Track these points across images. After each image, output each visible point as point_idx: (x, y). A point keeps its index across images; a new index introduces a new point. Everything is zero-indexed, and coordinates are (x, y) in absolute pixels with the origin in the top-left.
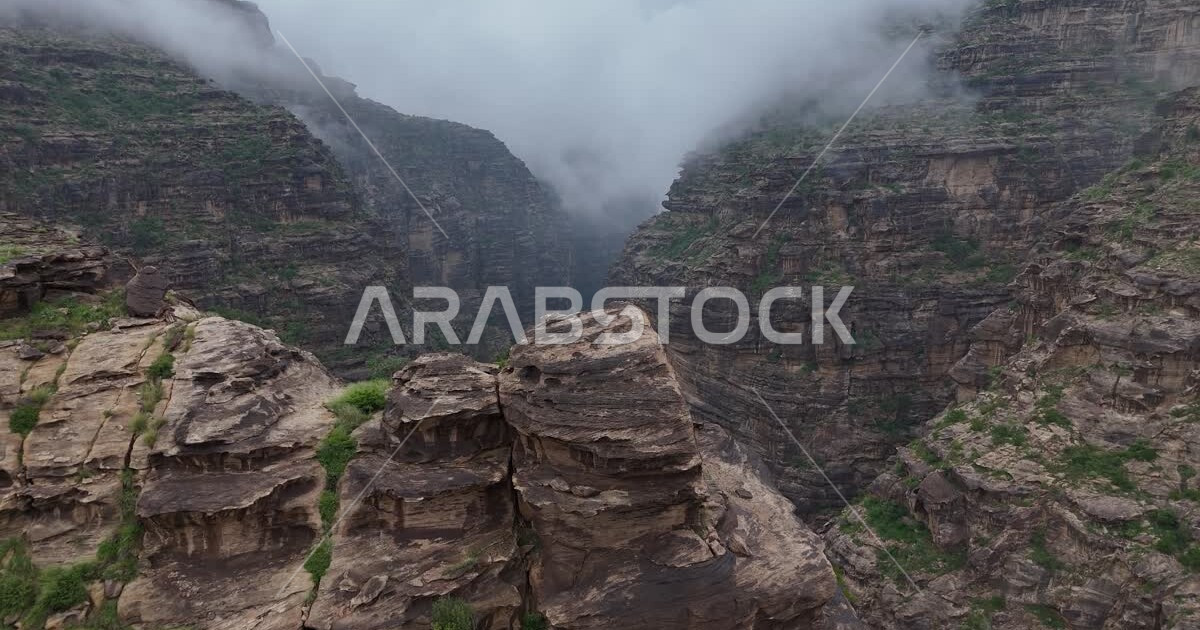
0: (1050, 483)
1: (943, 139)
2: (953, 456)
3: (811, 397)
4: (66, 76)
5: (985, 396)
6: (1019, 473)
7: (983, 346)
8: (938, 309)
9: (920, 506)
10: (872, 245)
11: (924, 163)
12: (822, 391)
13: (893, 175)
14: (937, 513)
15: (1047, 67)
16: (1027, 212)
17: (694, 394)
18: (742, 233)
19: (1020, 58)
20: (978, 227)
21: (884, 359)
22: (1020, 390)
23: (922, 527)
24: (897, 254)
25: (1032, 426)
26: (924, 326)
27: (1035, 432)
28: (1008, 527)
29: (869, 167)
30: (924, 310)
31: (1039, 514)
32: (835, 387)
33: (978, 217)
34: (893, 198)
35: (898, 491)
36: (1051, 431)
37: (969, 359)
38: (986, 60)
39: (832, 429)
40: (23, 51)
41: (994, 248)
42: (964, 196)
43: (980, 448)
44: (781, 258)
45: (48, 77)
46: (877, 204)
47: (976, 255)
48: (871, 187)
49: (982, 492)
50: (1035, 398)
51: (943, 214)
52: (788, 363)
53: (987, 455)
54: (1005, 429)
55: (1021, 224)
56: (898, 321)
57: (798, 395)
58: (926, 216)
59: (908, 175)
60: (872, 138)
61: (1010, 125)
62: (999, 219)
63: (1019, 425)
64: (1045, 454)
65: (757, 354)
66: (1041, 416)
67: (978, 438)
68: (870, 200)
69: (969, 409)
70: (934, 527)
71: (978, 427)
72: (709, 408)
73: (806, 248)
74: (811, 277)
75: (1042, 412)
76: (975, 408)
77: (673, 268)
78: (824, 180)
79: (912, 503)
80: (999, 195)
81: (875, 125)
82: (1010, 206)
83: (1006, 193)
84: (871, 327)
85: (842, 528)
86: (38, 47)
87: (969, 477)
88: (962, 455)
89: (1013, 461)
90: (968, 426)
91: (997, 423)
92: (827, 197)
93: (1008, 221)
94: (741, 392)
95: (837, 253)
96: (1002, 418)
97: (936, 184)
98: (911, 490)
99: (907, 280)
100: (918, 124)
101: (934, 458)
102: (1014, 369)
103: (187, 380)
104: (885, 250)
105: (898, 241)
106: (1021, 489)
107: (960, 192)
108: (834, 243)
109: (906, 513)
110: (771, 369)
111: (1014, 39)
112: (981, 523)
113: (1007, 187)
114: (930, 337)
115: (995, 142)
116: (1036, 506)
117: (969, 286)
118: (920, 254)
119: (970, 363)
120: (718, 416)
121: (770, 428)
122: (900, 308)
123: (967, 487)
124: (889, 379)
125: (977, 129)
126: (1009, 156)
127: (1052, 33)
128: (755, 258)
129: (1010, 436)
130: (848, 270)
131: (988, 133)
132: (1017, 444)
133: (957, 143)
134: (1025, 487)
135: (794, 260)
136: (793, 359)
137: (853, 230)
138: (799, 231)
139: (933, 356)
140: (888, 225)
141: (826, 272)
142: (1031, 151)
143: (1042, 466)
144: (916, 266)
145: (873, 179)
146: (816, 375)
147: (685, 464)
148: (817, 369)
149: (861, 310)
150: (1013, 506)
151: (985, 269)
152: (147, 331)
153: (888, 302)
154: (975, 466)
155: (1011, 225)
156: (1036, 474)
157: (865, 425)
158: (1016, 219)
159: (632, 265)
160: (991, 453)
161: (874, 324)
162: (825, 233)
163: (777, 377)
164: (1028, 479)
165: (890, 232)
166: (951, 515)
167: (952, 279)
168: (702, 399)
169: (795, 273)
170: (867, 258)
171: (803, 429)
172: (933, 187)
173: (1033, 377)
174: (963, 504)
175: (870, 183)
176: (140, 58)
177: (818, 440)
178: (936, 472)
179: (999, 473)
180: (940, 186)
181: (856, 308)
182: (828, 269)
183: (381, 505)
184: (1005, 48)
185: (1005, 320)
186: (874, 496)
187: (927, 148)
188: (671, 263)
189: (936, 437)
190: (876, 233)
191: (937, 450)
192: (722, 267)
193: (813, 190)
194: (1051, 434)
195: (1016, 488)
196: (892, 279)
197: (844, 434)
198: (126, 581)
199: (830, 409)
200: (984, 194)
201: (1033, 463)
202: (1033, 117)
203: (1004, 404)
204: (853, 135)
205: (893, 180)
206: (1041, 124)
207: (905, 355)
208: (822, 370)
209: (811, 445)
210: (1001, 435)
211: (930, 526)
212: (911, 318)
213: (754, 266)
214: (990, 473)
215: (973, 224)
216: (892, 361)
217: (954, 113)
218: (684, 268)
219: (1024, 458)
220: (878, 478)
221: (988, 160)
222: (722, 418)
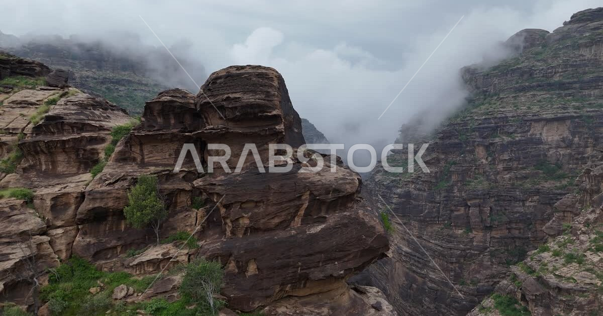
0: (599, 284)
1: (539, 112)
2: (542, 270)
3: (468, 247)
4: (112, 90)
5: (561, 238)
6: (581, 278)
7: (562, 214)
8: (539, 201)
9: (523, 298)
10: (500, 167)
11: (528, 124)
12: (475, 244)
13: (511, 131)
14: (533, 300)
15: (595, 75)
16: (589, 149)
17: (405, 245)
18: (429, 160)
19: (580, 71)
20: (561, 158)
21: (509, 227)
22: (581, 234)
23: (526, 310)
24: (515, 172)
25: (588, 253)
26: (532, 209)
27: (590, 257)
28: (575, 309)
29: (498, 127)
30: (531, 202)
31: (593, 302)
32: (482, 242)
33: (561, 152)
34: (511, 142)
35: (511, 290)
36: (599, 256)
37: (553, 221)
38: (561, 72)
39: (481, 265)
40: (95, 79)
41: (572, 168)
42: (552, 141)
43: (558, 265)
44: (451, 173)
45: (104, 90)
46: (502, 145)
47: (560, 172)
48: (499, 137)
49: (559, 290)
50: (590, 238)
51: (541, 151)
52: (456, 229)
53: (562, 269)
54: (572, 255)
55: (586, 155)
56: (516, 207)
57: (461, 246)
58: (530, 152)
59: (519, 130)
60: (499, 112)
61: (577, 104)
62: (573, 153)
63: (580, 253)
64: (596, 269)
65: (439, 223)
66: (593, 248)
67: (557, 260)
68: (499, 143)
69: (551, 245)
70: (532, 309)
71: (556, 254)
72: (414, 253)
73: (464, 168)
74: (467, 183)
75: (593, 246)
76: (555, 244)
77: (395, 180)
78: (473, 133)
79: (519, 296)
80: (573, 140)
81: (500, 106)
82: (579, 146)
83: (576, 139)
84: (501, 210)
85: (480, 310)
86: (101, 77)
87: (551, 281)
88: (547, 269)
89: (577, 272)
90: (551, 254)
91: (567, 252)
92: (474, 142)
93: (579, 154)
94: (430, 245)
95: (481, 171)
96: (571, 250)
97: (536, 135)
98: (518, 288)
99: (521, 185)
100: (525, 105)
101: (531, 271)
102: (577, 223)
103: (61, 105)
104: (508, 169)
105: (515, 164)
106: (582, 288)
107: (550, 139)
108: (479, 165)
109: (516, 302)
110: (446, 232)
111: (576, 61)
112: (560, 307)
113: (577, 136)
114: (535, 215)
115: (569, 113)
116: (591, 297)
117: (556, 187)
118: (528, 172)
119: (554, 224)
120: (418, 257)
121: (446, 263)
122: (516, 200)
123: (550, 286)
124: (513, 238)
125: (558, 106)
126: (577, 120)
127: (598, 58)
128: (436, 173)
129: (575, 259)
130: (487, 180)
131: (564, 108)
132: (580, 263)
133: (547, 114)
134: (583, 286)
135: (457, 174)
136: (459, 226)
137: (490, 159)
138: (460, 159)
139: (538, 226)
140: (509, 156)
141: (475, 181)
142: (589, 117)
143: (594, 275)
144: (526, 178)
145: (500, 133)
146: (471, 235)
147: (270, 112)
148: (471, 232)
149: (495, 201)
150: (578, 297)
151: (566, 179)
152: (52, 92)
153: (510, 197)
154: (555, 275)
155: (580, 156)
156: (591, 279)
157: (500, 263)
158: (583, 153)
159: (374, 180)
160: (564, 268)
161: (503, 209)
162: (474, 160)
163: (450, 236)
164: (586, 282)
165: (510, 160)
166: (542, 302)
167: (547, 185)
168: (410, 249)
169: (458, 181)
170: (498, 173)
171: (464, 264)
172: (533, 136)
173: (588, 227)
174: (549, 296)
175: (499, 135)
176: (146, 83)
177: (473, 270)
178: (532, 278)
179: (569, 278)
180: (538, 136)
181: (493, 200)
182: (476, 179)
183: (133, 149)
184: (572, 66)
185: (573, 200)
186: (498, 293)
187: (530, 117)
188: (394, 178)
189: (532, 259)
190: (502, 160)
191: (533, 266)
192: (420, 179)
193: (468, 139)
194: (599, 258)
195: (579, 287)
196: (513, 185)
197: (487, 268)
198: (8, 173)
199: (479, 254)
200: (563, 140)
201: (589, 274)
202: (590, 100)
203: (572, 242)
204: (488, 111)
205: (512, 133)
206: (594, 104)
207: (521, 226)
208: (474, 232)
209: (469, 273)
210: (570, 259)
211: (530, 309)
212: (524, 205)
213: (436, 177)
214: (564, 279)
215: (559, 156)
216: (515, 229)
217: (545, 99)
218: (400, 180)
219: (584, 271)
220: (501, 283)
221: (565, 122)
222: (420, 258)
